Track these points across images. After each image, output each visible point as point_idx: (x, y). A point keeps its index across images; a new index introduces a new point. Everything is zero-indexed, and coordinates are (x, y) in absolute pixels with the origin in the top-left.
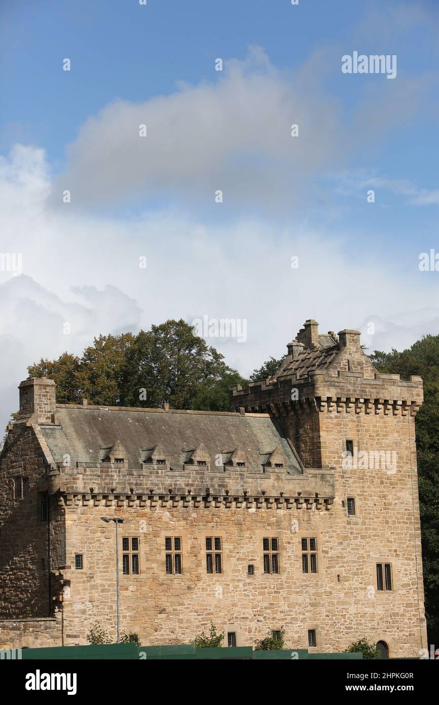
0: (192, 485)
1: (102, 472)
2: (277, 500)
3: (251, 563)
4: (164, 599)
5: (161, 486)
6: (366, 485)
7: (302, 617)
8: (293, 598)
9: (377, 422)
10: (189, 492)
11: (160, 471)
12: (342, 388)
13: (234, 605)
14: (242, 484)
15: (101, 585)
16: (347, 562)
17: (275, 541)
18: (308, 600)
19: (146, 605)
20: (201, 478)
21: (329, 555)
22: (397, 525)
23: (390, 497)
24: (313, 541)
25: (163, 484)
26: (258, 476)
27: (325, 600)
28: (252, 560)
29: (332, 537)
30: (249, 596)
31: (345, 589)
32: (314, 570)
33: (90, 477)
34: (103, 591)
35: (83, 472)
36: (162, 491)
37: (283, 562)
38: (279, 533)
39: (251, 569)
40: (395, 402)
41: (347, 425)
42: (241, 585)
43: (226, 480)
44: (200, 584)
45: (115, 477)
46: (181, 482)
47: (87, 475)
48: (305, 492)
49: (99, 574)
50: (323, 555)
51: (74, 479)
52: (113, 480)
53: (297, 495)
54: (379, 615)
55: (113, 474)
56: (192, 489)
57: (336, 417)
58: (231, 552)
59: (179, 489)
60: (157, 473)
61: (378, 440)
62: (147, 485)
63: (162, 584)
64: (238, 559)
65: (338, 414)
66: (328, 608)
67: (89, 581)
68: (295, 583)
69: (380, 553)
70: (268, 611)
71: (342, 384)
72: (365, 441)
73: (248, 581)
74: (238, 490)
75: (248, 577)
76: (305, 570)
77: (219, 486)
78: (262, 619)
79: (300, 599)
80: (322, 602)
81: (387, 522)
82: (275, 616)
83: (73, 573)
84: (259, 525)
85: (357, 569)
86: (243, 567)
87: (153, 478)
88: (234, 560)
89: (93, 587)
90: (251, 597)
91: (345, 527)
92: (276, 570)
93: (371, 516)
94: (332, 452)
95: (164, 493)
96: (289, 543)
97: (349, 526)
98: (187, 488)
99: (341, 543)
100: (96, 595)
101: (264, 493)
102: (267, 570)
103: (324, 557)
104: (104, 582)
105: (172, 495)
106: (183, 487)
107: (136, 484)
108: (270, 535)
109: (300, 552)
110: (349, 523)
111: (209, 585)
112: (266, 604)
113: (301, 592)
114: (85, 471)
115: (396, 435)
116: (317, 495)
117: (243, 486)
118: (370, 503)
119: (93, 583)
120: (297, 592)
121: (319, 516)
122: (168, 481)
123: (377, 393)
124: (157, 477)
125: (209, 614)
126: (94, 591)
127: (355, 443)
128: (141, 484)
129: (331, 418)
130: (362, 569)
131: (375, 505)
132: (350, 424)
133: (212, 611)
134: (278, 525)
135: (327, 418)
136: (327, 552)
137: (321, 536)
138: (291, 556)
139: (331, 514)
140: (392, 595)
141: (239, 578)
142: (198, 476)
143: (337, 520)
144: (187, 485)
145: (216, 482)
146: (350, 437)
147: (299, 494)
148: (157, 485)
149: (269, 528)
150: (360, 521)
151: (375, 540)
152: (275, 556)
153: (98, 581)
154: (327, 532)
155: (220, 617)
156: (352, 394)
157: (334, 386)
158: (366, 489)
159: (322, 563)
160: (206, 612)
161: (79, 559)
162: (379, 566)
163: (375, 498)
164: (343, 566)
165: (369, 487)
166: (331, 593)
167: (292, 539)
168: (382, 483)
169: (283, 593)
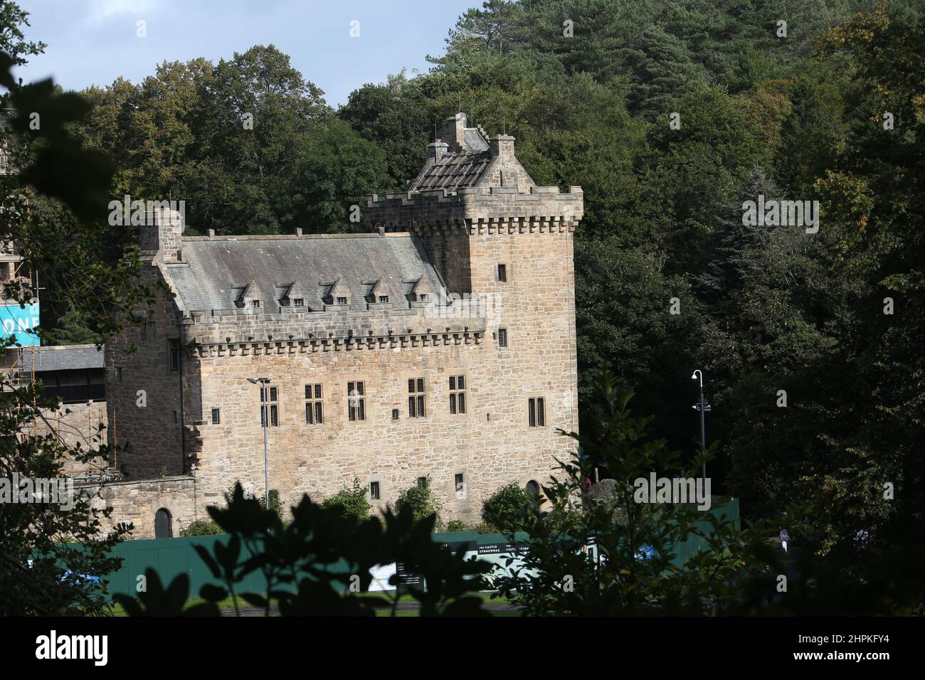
0: (334, 327)
1: (238, 319)
2: (424, 338)
3: (395, 407)
4: (305, 450)
5: (300, 331)
6: (519, 313)
7: (448, 461)
8: (440, 441)
9: (532, 241)
10: (331, 335)
11: (299, 314)
12: (495, 208)
13: (378, 453)
14: (386, 322)
15: (239, 440)
16: (498, 399)
17: (421, 381)
18: (455, 443)
19: (285, 458)
20: (344, 319)
21: (479, 393)
22: (552, 355)
23: (545, 324)
24: (461, 379)
25: (303, 328)
26: (403, 312)
27: (474, 441)
28: (397, 404)
29: (481, 373)
30: (392, 442)
31: (495, 428)
32: (463, 410)
33: (226, 326)
34: (241, 446)
35: (219, 320)
36: (303, 336)
37: (430, 405)
38: (426, 373)
39: (396, 413)
40: (552, 218)
41: (500, 248)
42: (385, 431)
43: (370, 319)
44: (342, 433)
45: (253, 324)
46: (322, 325)
47: (223, 324)
48: (454, 327)
49: (237, 428)
50: (472, 393)
51: (210, 329)
52: (250, 327)
53: (445, 331)
54: (531, 453)
55: (250, 320)
56: (334, 331)
57: (488, 240)
58: (374, 396)
59: (320, 333)
60: (297, 316)
61: (533, 261)
62: (286, 330)
63: (302, 435)
64: (382, 404)
65: (490, 236)
66: (477, 450)
67: (226, 436)
68: (442, 426)
69: (533, 386)
70: (413, 457)
71: (495, 203)
72: (519, 264)
73: (392, 426)
74: (382, 330)
75: (393, 422)
76: (453, 410)
77: (363, 326)
78: (407, 466)
79: (447, 442)
80: (470, 444)
81: (541, 352)
82: (421, 462)
83: (210, 428)
84: (404, 365)
85: (508, 406)
86: (387, 412)
87: (292, 322)
88: (377, 405)
89: (231, 442)
90: (396, 444)
91: (496, 361)
92: (422, 413)
93: (524, 347)
94: (483, 279)
95: (304, 338)
96: (436, 383)
97: (500, 360)
98: (328, 331)
99: (491, 379)
100: (234, 451)
101: (409, 331)
102: (413, 413)
103: (473, 396)
104: (242, 437)
105: (312, 340)
106: (325, 330)
107: (275, 330)
108: (416, 376)
109: (448, 392)
110: (500, 357)
111: (352, 434)
112: (411, 450)
113: (448, 435)
114: (221, 319)
115: (552, 254)
116: (466, 329)
117: (387, 325)
118: (523, 333)
119: (231, 438)
120: (444, 435)
121: (468, 351)
122: (308, 325)
123: (533, 210)
124: (297, 321)
125: (351, 464)
126: (231, 447)
127: (508, 268)
128: (279, 330)
129: (482, 241)
130: (513, 405)
131: (528, 334)
132: (503, 246)
133: (354, 461)
134: (425, 365)
135: (478, 241)
136: (476, 390)
137: (470, 373)
138: (437, 397)
139: (481, 348)
140: (545, 431)
141: (384, 424)
142: (340, 317)
143: (487, 354)
144: (329, 328)
145: (359, 322)
146: (502, 261)
147: (448, 329)
148: (297, 330)
149: (415, 368)
150: (512, 353)
151: (528, 373)
152: (421, 398)
153: (236, 436)
154: (477, 368)
155: (363, 467)
156: (506, 214)
157: (486, 205)
158: (519, 318)
159: (470, 403)
160: (348, 462)
161: (216, 414)
162: (531, 401)
163: (529, 327)
164: (493, 404)
165: (522, 315)
166: (480, 434)
167: (439, 378)
168: (536, 309)
169: (430, 437)
